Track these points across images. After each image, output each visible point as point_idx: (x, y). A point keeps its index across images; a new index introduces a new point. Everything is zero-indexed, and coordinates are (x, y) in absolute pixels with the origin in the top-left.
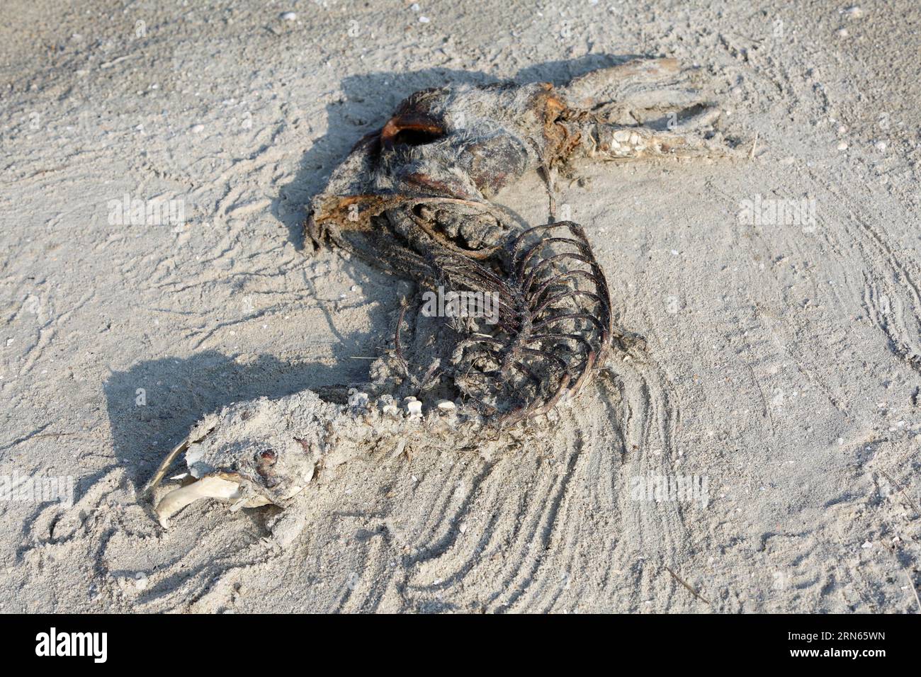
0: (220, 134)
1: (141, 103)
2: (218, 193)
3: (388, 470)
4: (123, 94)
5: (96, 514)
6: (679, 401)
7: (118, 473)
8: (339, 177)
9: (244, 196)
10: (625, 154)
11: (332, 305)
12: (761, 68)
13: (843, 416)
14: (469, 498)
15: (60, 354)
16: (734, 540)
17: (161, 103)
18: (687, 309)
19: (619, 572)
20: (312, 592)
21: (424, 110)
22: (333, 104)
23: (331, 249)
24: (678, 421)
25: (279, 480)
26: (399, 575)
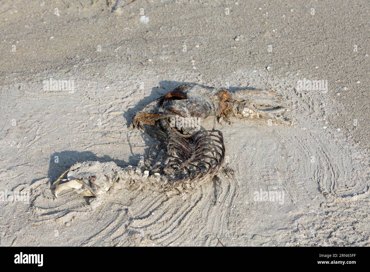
0: (114, 90)
1: (91, 78)
2: (107, 107)
3: (135, 194)
4: (86, 74)
5: (36, 190)
6: (239, 192)
7: (47, 179)
8: (148, 107)
9: (116, 109)
10: (247, 116)
11: (134, 145)
12: (305, 100)
13: (294, 205)
14: (158, 206)
15: (40, 144)
16: (243, 234)
17: (98, 79)
18: (252, 166)
19: (201, 236)
20: (97, 223)
21: (181, 91)
22: (155, 88)
23: (139, 129)
24: (237, 197)
25: (95, 186)
26: (127, 223)
